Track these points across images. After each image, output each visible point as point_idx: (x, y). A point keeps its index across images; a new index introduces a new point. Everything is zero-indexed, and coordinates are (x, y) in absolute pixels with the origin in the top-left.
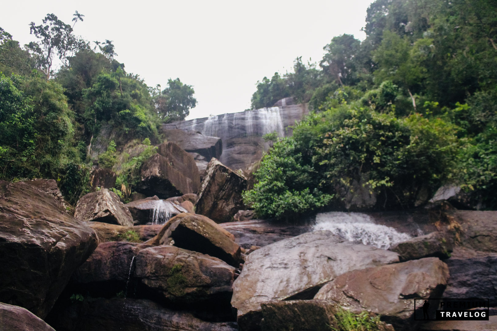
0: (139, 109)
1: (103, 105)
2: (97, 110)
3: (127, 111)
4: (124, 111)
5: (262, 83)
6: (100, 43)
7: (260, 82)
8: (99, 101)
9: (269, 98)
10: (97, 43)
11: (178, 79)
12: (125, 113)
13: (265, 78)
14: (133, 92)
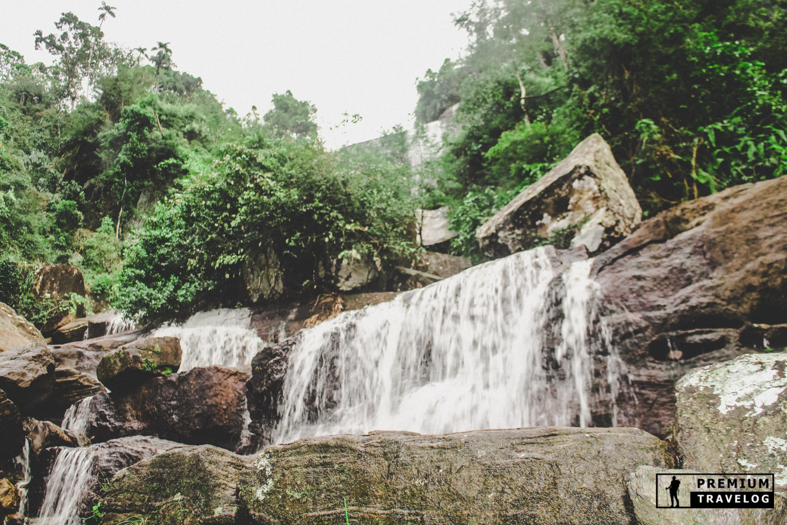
0: (192, 154)
1: (133, 156)
2: (124, 165)
3: (172, 161)
4: (166, 161)
5: (425, 80)
6: (145, 49)
7: (420, 80)
8: (126, 150)
9: (435, 107)
10: (142, 51)
11: (289, 92)
12: (169, 165)
13: (429, 71)
14: (188, 127)
